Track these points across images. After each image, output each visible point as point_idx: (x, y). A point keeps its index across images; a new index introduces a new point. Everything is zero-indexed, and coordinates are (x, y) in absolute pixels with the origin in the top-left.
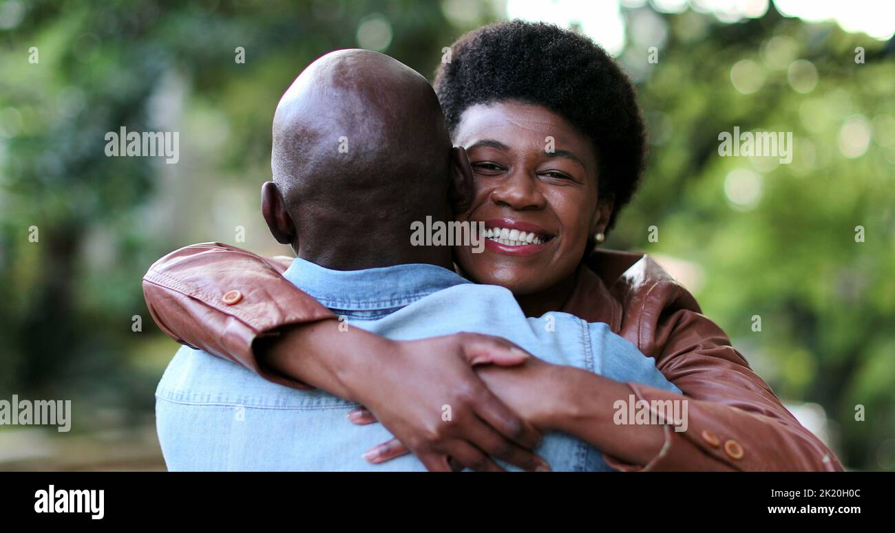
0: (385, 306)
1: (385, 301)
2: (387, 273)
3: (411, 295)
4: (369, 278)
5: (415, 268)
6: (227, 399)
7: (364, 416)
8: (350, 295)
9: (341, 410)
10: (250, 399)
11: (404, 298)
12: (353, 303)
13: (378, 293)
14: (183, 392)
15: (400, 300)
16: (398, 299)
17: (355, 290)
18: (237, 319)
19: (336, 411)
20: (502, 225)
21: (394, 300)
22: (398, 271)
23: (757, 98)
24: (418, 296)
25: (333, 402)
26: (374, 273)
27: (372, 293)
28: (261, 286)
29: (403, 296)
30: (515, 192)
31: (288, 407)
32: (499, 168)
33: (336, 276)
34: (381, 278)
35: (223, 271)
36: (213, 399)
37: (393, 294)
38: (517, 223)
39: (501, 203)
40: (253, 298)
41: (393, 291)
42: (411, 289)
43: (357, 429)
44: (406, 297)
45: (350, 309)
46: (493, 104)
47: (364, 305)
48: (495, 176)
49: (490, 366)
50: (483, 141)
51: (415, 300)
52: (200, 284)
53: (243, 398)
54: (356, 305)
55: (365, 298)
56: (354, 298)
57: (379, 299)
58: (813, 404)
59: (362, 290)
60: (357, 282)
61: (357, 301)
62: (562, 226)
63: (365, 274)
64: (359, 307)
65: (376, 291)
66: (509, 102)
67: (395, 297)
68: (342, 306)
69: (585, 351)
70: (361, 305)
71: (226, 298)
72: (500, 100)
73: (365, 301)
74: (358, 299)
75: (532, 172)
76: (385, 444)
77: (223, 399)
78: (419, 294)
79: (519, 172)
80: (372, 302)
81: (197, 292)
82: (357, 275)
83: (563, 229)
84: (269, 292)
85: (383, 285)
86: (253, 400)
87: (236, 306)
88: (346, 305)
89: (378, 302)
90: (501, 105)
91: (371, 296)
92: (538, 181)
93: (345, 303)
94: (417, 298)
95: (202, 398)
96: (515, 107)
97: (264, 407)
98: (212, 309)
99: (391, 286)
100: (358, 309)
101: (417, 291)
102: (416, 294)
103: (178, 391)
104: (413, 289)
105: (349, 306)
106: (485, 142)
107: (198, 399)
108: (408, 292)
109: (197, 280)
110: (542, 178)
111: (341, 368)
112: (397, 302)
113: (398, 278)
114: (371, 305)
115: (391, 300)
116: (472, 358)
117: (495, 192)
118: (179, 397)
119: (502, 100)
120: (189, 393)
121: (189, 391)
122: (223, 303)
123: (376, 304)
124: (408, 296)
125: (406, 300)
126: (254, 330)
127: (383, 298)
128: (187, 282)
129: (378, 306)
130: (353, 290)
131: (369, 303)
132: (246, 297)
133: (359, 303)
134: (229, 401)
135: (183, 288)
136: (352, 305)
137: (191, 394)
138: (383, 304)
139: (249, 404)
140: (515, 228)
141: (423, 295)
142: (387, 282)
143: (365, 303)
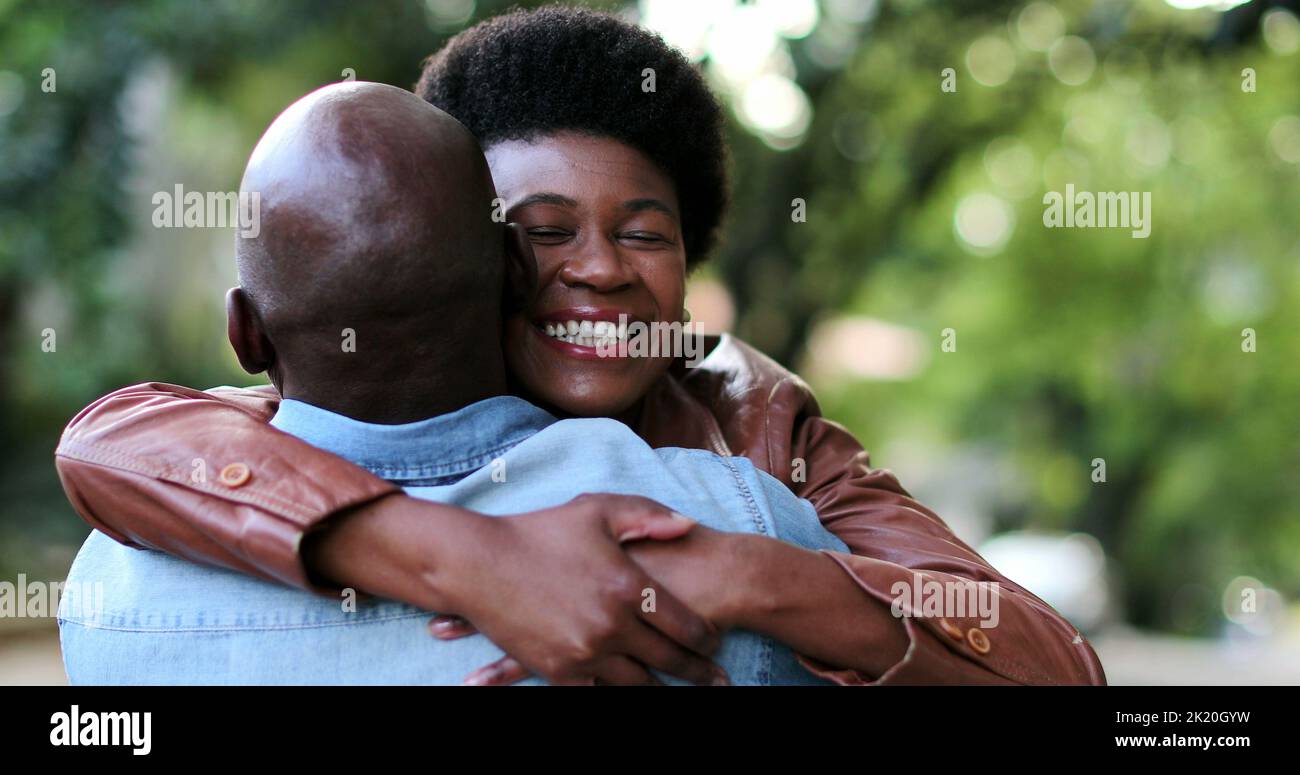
0: (461, 468)
1: (460, 462)
2: (459, 420)
3: (495, 448)
4: (435, 431)
5: (490, 405)
6: (217, 621)
7: (454, 629)
8: (407, 459)
9: (412, 621)
10: (259, 617)
11: (486, 454)
12: (412, 469)
13: (450, 451)
14: (124, 613)
15: (480, 457)
16: (477, 457)
17: (416, 452)
18: (257, 508)
19: (404, 622)
20: (580, 319)
21: (473, 458)
22: (472, 414)
23: (1005, 94)
24: (503, 448)
25: (398, 611)
26: (441, 424)
27: (442, 453)
28: (272, 452)
29: (484, 451)
30: (596, 268)
31: (326, 623)
32: (563, 232)
33: (385, 435)
34: (451, 429)
35: (201, 434)
36: (189, 621)
37: (471, 450)
38: (602, 312)
39: (577, 284)
40: (269, 474)
41: (471, 446)
42: (493, 438)
43: (441, 647)
44: (488, 453)
45: (408, 478)
46: (537, 138)
47: (429, 470)
48: (560, 244)
49: (646, 542)
50: (535, 196)
51: (501, 454)
52: (171, 459)
53: (245, 618)
54: (418, 472)
55: (430, 461)
56: (413, 463)
57: (451, 460)
58: (1084, 535)
59: (426, 449)
60: (418, 440)
61: (418, 467)
62: (659, 308)
63: (430, 427)
64: (421, 474)
65: (447, 449)
66: (563, 135)
67: (474, 454)
68: (393, 474)
69: (749, 507)
70: (425, 471)
71: (227, 476)
72: (549, 133)
73: (431, 464)
74: (420, 463)
75: (611, 235)
76: (494, 666)
77: (209, 621)
78: (504, 444)
79: (592, 235)
80: (441, 466)
81: (169, 470)
82: (418, 430)
83: (660, 313)
84: (289, 460)
85: (456, 439)
86: (264, 618)
87: (247, 488)
88: (399, 472)
89: (450, 464)
90: (551, 140)
91: (440, 457)
92: (619, 246)
93: (397, 469)
94: (502, 451)
95: (164, 621)
96: (574, 141)
97: (284, 627)
98: (206, 497)
99: (467, 438)
100: (421, 477)
101: (500, 441)
102: (500, 445)
103: (113, 611)
104: (495, 437)
105: (404, 474)
106: (539, 197)
107: (157, 622)
108: (490, 445)
109: (163, 451)
110: (625, 242)
111: (427, 567)
112: (477, 461)
113: (472, 425)
114: (439, 469)
115: (468, 460)
116: (620, 533)
117: (567, 270)
118: (117, 621)
119: (552, 132)
120: (137, 614)
121: (137, 612)
122: (223, 486)
123: (447, 468)
124: (490, 449)
125: (489, 456)
126: (297, 526)
127: (456, 459)
128: (147, 457)
129: (451, 470)
130: (412, 452)
131: (436, 467)
132: (256, 473)
133: (421, 469)
134: (220, 623)
135: (141, 466)
136: (410, 472)
137: (140, 616)
138: (457, 467)
139: (258, 625)
140: (602, 320)
141: (508, 446)
142: (460, 433)
143: (431, 467)
